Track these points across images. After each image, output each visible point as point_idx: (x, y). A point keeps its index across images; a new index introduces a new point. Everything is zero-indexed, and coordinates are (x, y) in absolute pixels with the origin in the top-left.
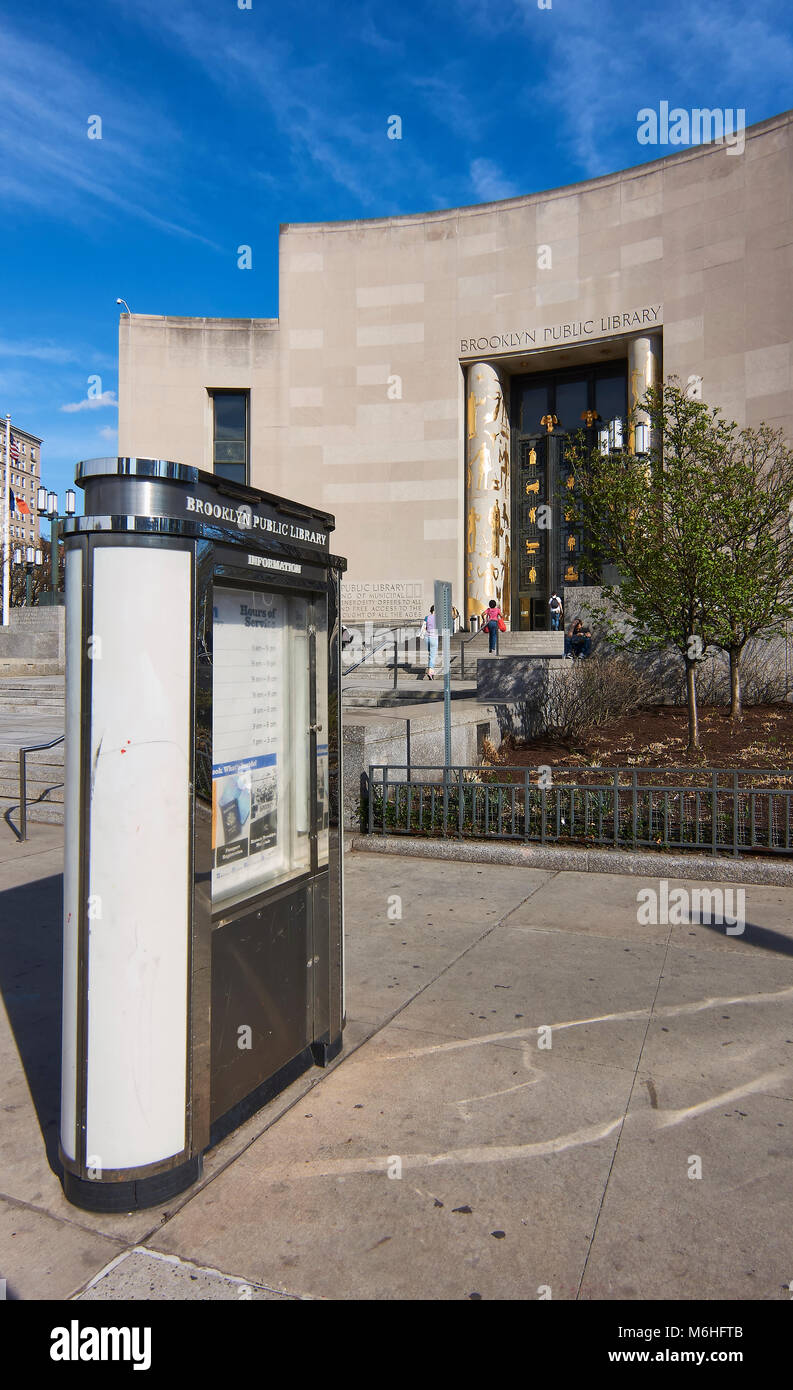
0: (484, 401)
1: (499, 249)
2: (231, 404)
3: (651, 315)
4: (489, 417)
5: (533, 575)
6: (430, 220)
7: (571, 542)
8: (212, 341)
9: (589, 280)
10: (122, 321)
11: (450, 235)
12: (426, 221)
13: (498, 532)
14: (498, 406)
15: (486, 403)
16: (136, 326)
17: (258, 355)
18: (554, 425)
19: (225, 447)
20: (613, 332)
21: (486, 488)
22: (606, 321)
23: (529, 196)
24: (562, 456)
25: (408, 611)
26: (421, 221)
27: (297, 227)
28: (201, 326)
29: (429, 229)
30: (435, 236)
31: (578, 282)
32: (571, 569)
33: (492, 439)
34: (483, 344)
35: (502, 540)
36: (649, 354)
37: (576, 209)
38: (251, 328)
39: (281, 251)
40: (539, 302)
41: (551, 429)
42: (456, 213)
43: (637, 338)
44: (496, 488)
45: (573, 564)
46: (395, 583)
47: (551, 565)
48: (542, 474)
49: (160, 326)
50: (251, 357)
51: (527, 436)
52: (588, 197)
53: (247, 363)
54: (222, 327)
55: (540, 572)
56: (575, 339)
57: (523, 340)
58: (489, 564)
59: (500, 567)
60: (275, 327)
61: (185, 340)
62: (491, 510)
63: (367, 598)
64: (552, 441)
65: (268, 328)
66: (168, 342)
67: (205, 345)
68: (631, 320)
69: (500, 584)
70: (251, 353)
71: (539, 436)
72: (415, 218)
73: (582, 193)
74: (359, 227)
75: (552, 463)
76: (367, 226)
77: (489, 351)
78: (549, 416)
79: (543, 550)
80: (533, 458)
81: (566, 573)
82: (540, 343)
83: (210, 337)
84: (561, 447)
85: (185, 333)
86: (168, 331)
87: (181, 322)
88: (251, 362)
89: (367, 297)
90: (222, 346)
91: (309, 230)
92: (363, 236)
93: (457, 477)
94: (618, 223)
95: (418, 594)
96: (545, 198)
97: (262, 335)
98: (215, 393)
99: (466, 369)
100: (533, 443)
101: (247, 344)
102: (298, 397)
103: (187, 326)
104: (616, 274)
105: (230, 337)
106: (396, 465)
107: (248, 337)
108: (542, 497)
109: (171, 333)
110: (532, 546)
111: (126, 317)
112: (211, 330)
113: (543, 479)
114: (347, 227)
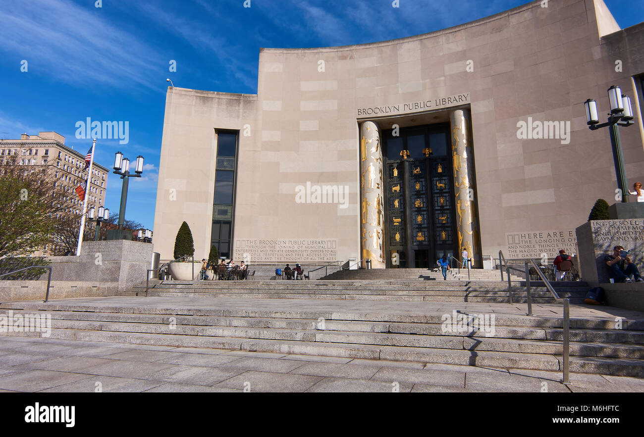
0: (370, 141)
1: (379, 65)
2: (228, 138)
3: (463, 98)
4: (374, 149)
5: (398, 237)
6: (341, 50)
7: (419, 219)
8: (219, 104)
9: (427, 81)
10: (169, 90)
11: (351, 58)
12: (338, 50)
13: (379, 212)
14: (378, 144)
15: (372, 142)
16: (176, 93)
17: (245, 112)
18: (407, 156)
19: (223, 161)
20: (442, 107)
21: (373, 187)
22: (438, 101)
23: (393, 40)
24: (412, 172)
25: (328, 257)
26: (336, 50)
27: (269, 50)
28: (214, 96)
29: (340, 54)
30: (344, 58)
31: (421, 82)
32: (420, 234)
33: (375, 160)
34: (370, 111)
35: (381, 216)
36: (463, 118)
37: (419, 46)
38: (242, 98)
39: (260, 60)
40: (400, 92)
41: (406, 158)
42: (354, 47)
43: (456, 110)
44: (378, 188)
45: (421, 231)
46: (320, 240)
47: (409, 231)
48: (401, 181)
49: (191, 94)
50: (241, 113)
51: (392, 161)
52: (426, 41)
53: (238, 117)
54: (225, 97)
55: (402, 234)
56: (422, 110)
57: (392, 110)
58: (375, 230)
59: (381, 232)
60: (255, 99)
61: (204, 102)
62: (376, 200)
63: (304, 248)
64: (407, 164)
65: (252, 99)
66: (194, 102)
67: (215, 106)
68: (452, 101)
69: (381, 241)
70: (241, 111)
71: (399, 161)
72: (332, 49)
73: (422, 39)
74: (303, 52)
75: (407, 175)
76: (307, 51)
77: (373, 115)
78: (405, 151)
79: (404, 223)
80: (396, 173)
81: (417, 236)
82: (402, 112)
83: (218, 102)
84: (411, 167)
85: (205, 99)
86: (194, 98)
87: (202, 93)
88: (241, 116)
89: (306, 86)
90: (225, 107)
91: (275, 51)
92: (305, 56)
93: (356, 181)
94: (442, 54)
95: (334, 247)
96: (402, 41)
97: (248, 102)
98: (219, 131)
99: (360, 125)
100: (395, 165)
101: (239, 106)
102: (267, 135)
103: (206, 95)
104: (442, 78)
105: (230, 103)
106: (322, 173)
107: (240, 103)
108: (401, 193)
109: (196, 98)
110: (397, 221)
111: (171, 89)
112: (219, 98)
113: (401, 184)
114: (296, 51)
